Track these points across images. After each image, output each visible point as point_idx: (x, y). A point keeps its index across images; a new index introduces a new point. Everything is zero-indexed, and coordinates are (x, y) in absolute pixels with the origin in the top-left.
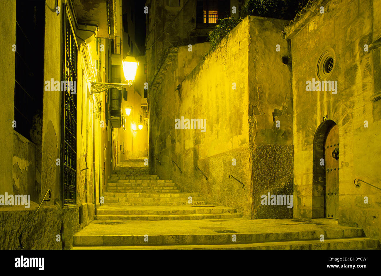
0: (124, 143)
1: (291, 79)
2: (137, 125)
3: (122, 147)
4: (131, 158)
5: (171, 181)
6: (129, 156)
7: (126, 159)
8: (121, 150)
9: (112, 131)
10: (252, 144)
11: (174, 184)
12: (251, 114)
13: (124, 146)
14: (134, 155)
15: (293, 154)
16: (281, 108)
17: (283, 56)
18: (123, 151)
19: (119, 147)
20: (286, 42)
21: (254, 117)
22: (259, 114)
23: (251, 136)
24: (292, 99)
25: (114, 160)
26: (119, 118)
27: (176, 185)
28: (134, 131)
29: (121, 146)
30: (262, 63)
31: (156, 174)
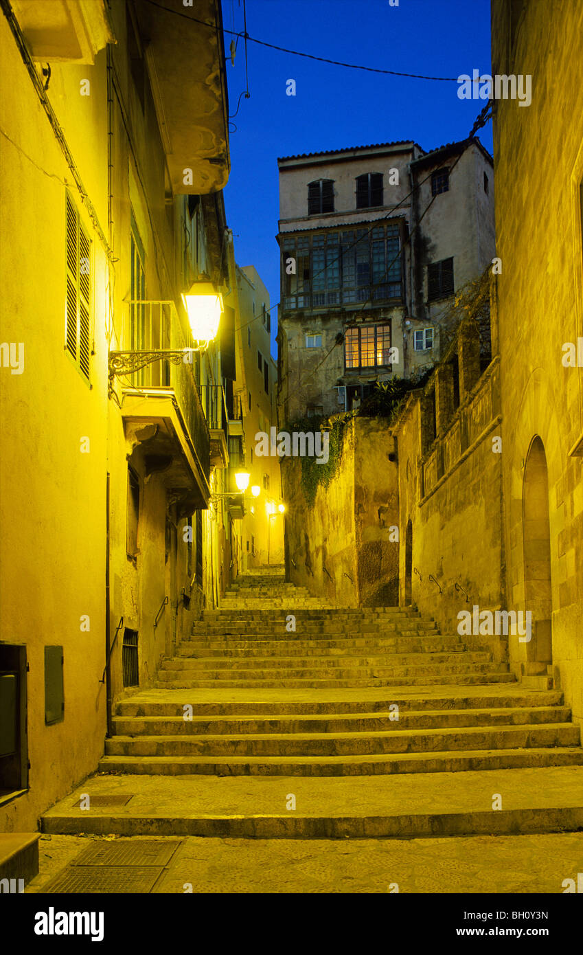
0: (253, 538)
1: (397, 477)
2: (277, 505)
3: (250, 544)
4: (267, 563)
5: (304, 588)
6: (263, 560)
7: (258, 564)
8: (248, 549)
9: (231, 524)
10: (359, 541)
11: (307, 591)
12: (357, 513)
13: (253, 542)
14: (272, 558)
15: (399, 549)
16: (387, 506)
17: (388, 453)
18: (253, 551)
19: (245, 545)
20: (393, 439)
21: (360, 515)
22: (364, 512)
23: (357, 534)
24: (398, 495)
25: (236, 565)
26: (239, 507)
27: (309, 593)
28: (271, 516)
29: (248, 542)
30: (367, 462)
31: (291, 582)
